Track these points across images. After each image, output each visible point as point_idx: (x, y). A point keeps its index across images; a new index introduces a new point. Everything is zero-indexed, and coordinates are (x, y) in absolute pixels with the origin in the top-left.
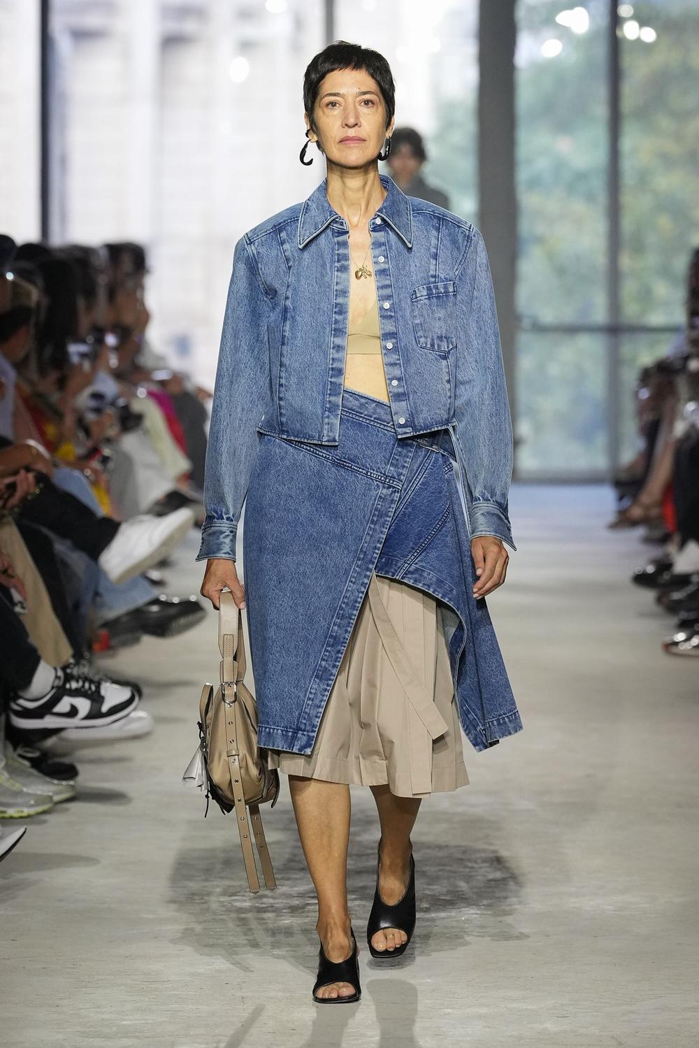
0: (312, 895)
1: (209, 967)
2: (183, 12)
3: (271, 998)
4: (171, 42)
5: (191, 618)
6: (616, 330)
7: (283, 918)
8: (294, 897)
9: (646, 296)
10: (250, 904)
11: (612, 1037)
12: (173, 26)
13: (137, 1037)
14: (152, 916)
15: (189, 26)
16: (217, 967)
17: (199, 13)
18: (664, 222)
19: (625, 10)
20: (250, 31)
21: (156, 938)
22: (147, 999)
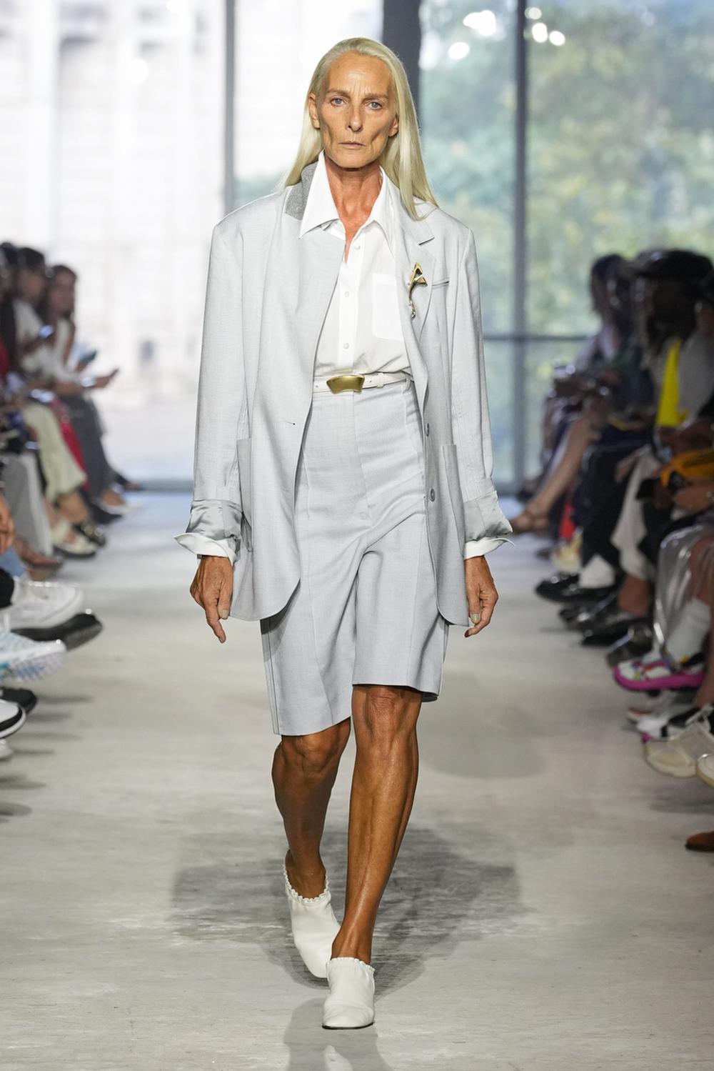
0: (204, 917)
1: (96, 991)
2: (84, 12)
3: (159, 1022)
4: (71, 43)
5: (86, 632)
6: (521, 339)
7: (174, 940)
8: (186, 918)
9: (549, 305)
10: (140, 926)
11: (510, 1063)
12: (72, 27)
13: (23, 1063)
14: (39, 938)
15: (89, 27)
16: (106, 991)
17: (99, 13)
18: (571, 229)
19: (533, 13)
20: (152, 32)
21: (44, 960)
22: (33, 1023)
